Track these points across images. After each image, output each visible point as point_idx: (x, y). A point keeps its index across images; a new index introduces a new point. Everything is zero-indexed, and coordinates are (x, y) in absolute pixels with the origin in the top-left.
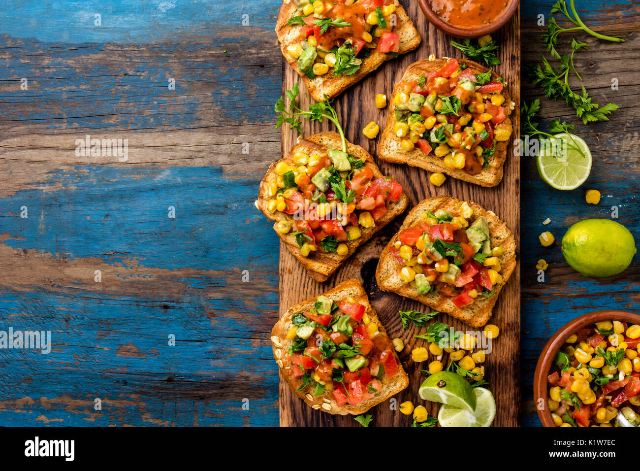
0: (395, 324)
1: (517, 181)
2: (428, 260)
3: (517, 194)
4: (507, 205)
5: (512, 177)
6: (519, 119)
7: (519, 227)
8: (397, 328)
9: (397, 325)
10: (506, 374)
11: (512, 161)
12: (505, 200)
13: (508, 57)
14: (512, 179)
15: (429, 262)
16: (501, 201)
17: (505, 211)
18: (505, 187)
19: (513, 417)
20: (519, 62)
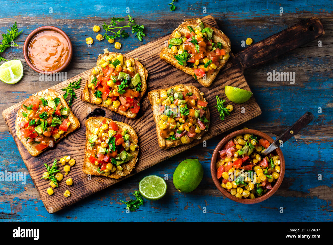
0: (81, 133)
1: (168, 157)
2: (105, 137)
3: (162, 159)
4: (155, 157)
5: (168, 154)
6: (195, 145)
7: (148, 167)
8: (80, 135)
9: (81, 135)
10: (82, 192)
11: (175, 151)
12: (157, 155)
13: (219, 128)
14: (167, 154)
15: (104, 139)
16: (156, 154)
17: (152, 158)
18: (162, 153)
19: (65, 203)
20: (219, 134)
